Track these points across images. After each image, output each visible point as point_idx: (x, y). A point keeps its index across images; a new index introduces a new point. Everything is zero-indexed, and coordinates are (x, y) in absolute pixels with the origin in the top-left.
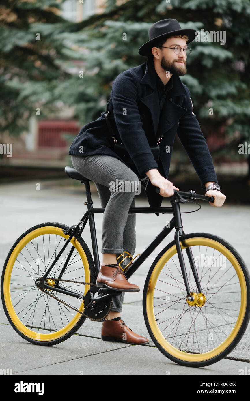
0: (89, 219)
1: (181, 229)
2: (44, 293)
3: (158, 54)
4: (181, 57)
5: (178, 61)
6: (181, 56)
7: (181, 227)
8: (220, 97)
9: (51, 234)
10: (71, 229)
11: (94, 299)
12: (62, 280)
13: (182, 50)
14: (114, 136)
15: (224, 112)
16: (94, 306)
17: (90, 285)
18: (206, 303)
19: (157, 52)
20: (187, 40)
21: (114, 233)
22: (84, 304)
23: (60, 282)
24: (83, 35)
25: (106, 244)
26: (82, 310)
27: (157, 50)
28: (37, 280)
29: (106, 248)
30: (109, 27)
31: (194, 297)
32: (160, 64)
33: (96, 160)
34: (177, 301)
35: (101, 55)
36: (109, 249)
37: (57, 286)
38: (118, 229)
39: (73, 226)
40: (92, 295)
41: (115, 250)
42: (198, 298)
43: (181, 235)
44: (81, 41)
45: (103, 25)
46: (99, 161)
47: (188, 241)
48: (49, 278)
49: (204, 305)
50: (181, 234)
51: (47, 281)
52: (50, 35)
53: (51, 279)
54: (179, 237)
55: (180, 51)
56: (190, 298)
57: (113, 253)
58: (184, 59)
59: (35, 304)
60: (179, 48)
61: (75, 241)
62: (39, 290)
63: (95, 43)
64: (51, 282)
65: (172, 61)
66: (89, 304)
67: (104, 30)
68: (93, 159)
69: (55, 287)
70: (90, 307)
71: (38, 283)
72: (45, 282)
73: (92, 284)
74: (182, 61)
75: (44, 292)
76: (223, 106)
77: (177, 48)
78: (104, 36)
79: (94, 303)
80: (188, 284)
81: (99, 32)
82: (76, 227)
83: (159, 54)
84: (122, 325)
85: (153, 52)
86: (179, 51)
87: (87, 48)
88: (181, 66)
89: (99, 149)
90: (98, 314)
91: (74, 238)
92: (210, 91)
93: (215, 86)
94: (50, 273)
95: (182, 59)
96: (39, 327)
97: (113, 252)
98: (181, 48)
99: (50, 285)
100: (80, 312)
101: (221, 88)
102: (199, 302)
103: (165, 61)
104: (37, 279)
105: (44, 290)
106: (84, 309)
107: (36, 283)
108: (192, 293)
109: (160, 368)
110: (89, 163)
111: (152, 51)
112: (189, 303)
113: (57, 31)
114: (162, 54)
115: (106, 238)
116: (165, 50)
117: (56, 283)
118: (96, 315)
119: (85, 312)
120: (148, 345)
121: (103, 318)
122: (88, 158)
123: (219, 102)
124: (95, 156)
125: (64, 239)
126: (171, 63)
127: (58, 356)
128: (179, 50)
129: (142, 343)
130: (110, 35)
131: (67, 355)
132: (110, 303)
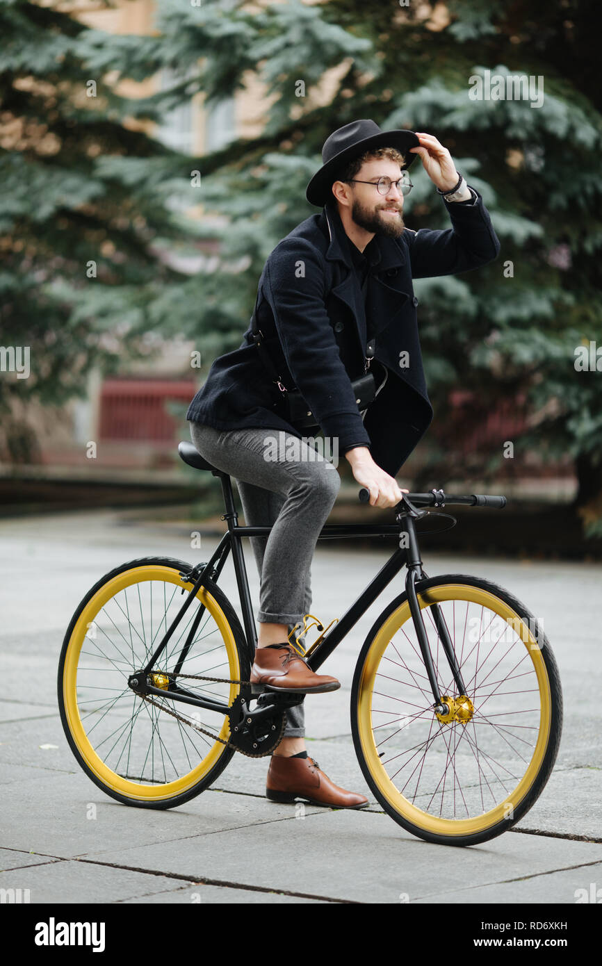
0: (231, 550)
1: (418, 567)
2: (147, 703)
3: (344, 196)
4: (392, 200)
5: (385, 207)
6: (391, 197)
7: (418, 563)
8: (515, 323)
9: (154, 580)
10: (195, 571)
11: (249, 713)
12: (182, 676)
13: (394, 185)
14: (278, 380)
15: (525, 354)
16: (251, 727)
17: (239, 685)
18: (474, 716)
19: (342, 191)
20: (403, 164)
21: (287, 584)
22: (229, 724)
23: (178, 679)
24: (218, 184)
25: (270, 604)
26: (225, 736)
27: (342, 186)
28: (131, 678)
29: (268, 612)
30: (272, 169)
31: (450, 704)
32: (351, 215)
33: (248, 440)
34: (416, 716)
35: (256, 229)
36: (276, 614)
37: (172, 686)
38: (294, 575)
39: (199, 566)
40: (244, 706)
41: (287, 617)
42: (457, 707)
43: (419, 580)
44: (213, 199)
45: (259, 163)
46: (255, 441)
47: (433, 591)
48: (156, 673)
49: (471, 720)
50: (420, 578)
51: (152, 678)
52: (143, 182)
53: (160, 673)
54: (414, 583)
55: (390, 187)
56: (441, 709)
57: (282, 624)
58: (398, 203)
59: (130, 726)
60: (388, 182)
61: (204, 594)
62: (138, 696)
63: (242, 203)
64: (160, 680)
65: (373, 209)
66: (239, 724)
67: (260, 173)
68: (241, 439)
69: (168, 690)
70: (241, 731)
71: (134, 683)
72: (148, 680)
73: (244, 683)
74: (393, 206)
75: (148, 700)
76: (522, 341)
77: (384, 183)
78: (262, 186)
79: (250, 721)
80: (437, 678)
81: (252, 179)
82: (206, 566)
83: (347, 194)
84: (312, 769)
85: (335, 191)
86: (388, 188)
87: (225, 213)
88: (393, 218)
89: (253, 415)
90: (259, 743)
91: (202, 588)
92: (494, 309)
93: (505, 300)
94: (157, 661)
95: (395, 204)
96: (140, 777)
97: (283, 622)
98: (392, 182)
99: (158, 685)
100: (222, 741)
101: (518, 304)
102: (461, 715)
103: (359, 209)
104: (132, 674)
105: (147, 697)
106: (229, 734)
107: (129, 683)
108: (446, 698)
109: (393, 848)
110: (233, 447)
111: (333, 189)
112: (440, 719)
113: (157, 175)
114: (353, 194)
115: (269, 592)
116: (358, 186)
117: (170, 681)
118: (255, 746)
119: (232, 740)
120: (366, 809)
121: (270, 751)
122: (231, 436)
123: (512, 334)
124: (246, 431)
125: (180, 589)
126: (373, 213)
127: (184, 827)
128: (387, 186)
129: (356, 806)
130: (275, 187)
131: (203, 825)
132: (282, 721)
